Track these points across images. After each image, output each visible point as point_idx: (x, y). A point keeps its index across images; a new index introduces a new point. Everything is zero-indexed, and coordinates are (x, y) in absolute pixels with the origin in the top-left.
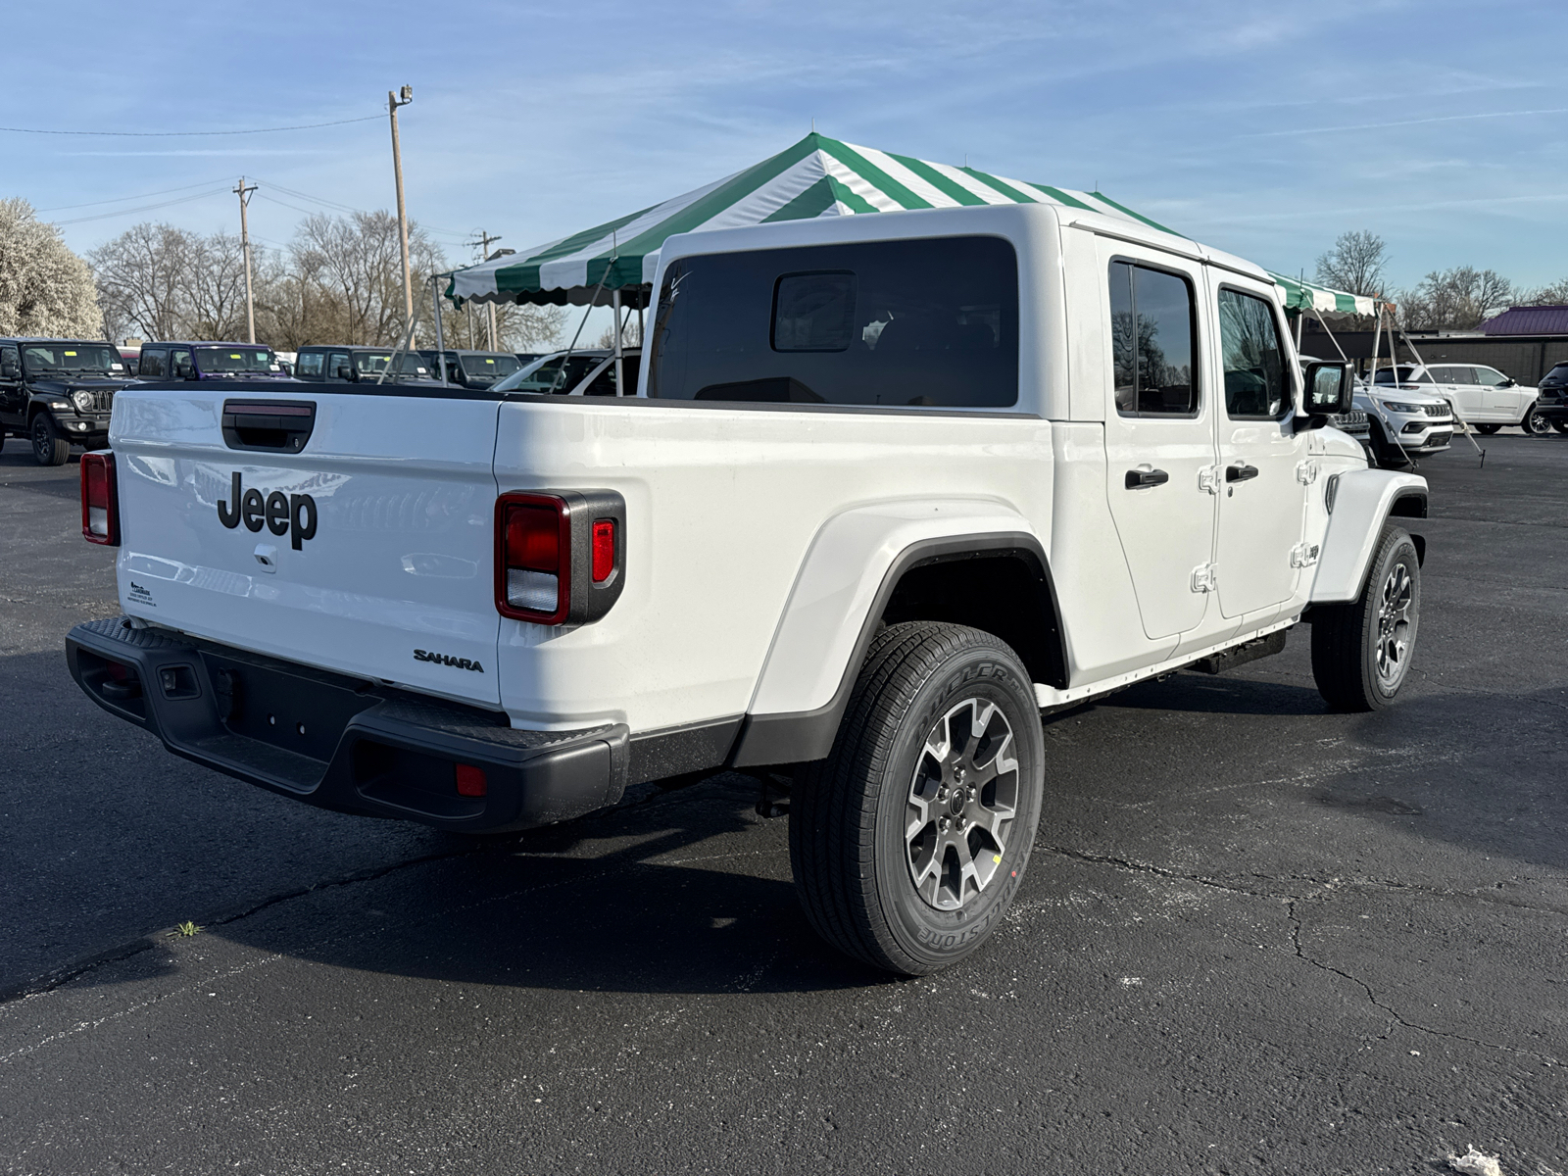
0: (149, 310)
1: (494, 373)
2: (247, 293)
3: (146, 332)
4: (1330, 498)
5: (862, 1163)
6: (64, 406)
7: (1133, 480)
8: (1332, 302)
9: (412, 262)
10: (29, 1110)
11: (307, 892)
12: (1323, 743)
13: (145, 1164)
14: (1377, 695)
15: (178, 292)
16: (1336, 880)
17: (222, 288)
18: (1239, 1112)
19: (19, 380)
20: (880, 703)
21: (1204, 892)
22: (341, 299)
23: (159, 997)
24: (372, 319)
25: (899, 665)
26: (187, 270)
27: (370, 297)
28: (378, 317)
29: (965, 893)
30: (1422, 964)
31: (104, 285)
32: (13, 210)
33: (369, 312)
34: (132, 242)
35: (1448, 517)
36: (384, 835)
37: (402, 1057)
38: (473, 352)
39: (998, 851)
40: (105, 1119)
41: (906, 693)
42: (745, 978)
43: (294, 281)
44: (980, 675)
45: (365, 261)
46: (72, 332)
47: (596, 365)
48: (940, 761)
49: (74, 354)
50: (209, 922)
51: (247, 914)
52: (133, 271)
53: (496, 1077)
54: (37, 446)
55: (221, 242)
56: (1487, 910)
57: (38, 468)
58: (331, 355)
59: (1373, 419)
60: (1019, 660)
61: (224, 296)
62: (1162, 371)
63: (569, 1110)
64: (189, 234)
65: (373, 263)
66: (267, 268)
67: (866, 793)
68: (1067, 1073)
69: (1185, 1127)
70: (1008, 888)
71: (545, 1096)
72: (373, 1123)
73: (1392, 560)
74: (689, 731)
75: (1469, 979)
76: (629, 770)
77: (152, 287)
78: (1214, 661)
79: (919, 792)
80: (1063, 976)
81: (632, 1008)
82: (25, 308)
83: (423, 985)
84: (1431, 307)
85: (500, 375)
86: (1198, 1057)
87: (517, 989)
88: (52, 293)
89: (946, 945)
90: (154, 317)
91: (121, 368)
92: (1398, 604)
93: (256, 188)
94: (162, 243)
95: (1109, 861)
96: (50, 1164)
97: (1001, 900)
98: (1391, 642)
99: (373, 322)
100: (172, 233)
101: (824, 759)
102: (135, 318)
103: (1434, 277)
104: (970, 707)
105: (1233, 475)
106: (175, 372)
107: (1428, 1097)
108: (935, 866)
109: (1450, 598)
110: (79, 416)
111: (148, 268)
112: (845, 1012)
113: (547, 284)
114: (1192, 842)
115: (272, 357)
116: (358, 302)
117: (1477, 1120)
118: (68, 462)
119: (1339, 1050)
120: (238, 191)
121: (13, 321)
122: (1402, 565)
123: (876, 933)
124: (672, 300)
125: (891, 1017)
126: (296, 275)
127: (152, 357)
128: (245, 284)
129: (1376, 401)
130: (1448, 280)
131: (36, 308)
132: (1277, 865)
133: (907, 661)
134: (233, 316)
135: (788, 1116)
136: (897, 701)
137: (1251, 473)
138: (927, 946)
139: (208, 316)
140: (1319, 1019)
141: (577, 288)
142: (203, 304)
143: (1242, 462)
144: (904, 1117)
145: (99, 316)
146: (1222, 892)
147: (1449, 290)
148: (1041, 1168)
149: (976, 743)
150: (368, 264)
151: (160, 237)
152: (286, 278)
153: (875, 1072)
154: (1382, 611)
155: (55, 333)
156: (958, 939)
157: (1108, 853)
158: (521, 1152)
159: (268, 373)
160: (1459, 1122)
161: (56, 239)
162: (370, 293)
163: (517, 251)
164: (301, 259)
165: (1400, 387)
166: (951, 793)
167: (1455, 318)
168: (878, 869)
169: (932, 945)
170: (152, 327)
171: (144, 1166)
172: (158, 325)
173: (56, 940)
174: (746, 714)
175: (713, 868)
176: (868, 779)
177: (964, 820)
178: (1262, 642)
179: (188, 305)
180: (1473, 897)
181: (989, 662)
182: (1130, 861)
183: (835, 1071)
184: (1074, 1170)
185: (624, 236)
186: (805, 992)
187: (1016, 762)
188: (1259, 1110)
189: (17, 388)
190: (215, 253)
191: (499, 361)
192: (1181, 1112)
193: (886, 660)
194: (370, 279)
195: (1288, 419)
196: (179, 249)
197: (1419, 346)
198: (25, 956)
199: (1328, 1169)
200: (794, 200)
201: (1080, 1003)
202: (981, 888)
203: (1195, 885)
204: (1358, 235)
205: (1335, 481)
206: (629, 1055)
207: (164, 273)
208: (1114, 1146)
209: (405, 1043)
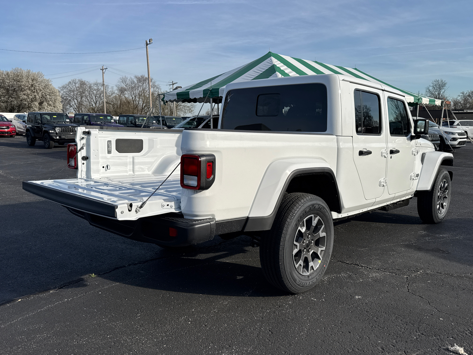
0: (75, 104)
1: (175, 123)
2: (104, 99)
3: (74, 110)
4: (423, 160)
5: (279, 342)
6: (53, 132)
7: (361, 153)
8: (428, 101)
9: (152, 90)
10: (53, 321)
11: (125, 267)
12: (420, 233)
13: (84, 335)
14: (437, 219)
15: (83, 99)
16: (421, 271)
17: (96, 98)
18: (388, 333)
19: (40, 124)
20: (285, 215)
21: (381, 274)
22: (131, 101)
23: (86, 293)
24: (140, 107)
25: (291, 204)
26: (86, 92)
27: (139, 100)
28: (141, 106)
29: (310, 271)
30: (445, 295)
31: (63, 97)
32: (38, 75)
33: (139, 105)
34: (71, 84)
35: (464, 167)
36: (146, 252)
37: (152, 310)
38: (169, 117)
39: (320, 259)
40: (73, 324)
41: (293, 212)
42: (247, 293)
43: (117, 96)
44: (315, 208)
45: (138, 90)
46: (54, 110)
47: (205, 120)
48: (303, 232)
49: (56, 117)
50: (99, 274)
51: (109, 272)
52: (71, 93)
53: (178, 316)
54: (45, 143)
55: (96, 84)
56: (466, 281)
57: (45, 149)
58: (129, 117)
59: (441, 137)
60: (326, 204)
61: (97, 100)
62: (372, 122)
63: (198, 326)
64: (87, 82)
65: (140, 90)
66: (110, 92)
67: (281, 240)
68: (338, 321)
69: (372, 337)
70: (323, 270)
71: (191, 322)
72: (145, 327)
73: (442, 178)
74: (232, 221)
75: (459, 299)
76: (216, 230)
77: (76, 97)
78: (387, 207)
79: (297, 241)
80: (339, 295)
81: (215, 300)
82: (41, 103)
83: (158, 291)
84: (462, 102)
85: (177, 123)
86: (377, 318)
87: (183, 294)
88: (48, 99)
89: (304, 285)
90: (77, 106)
91: (69, 121)
92: (444, 192)
93: (107, 68)
94: (79, 85)
95: (354, 264)
96: (59, 335)
97: (321, 273)
98: (442, 203)
99: (140, 108)
100: (82, 82)
101: (269, 230)
102: (71, 106)
103: (463, 93)
104: (312, 217)
105: (392, 152)
106: (84, 122)
107: (444, 331)
108: (301, 262)
109: (463, 191)
110: (57, 135)
111: (75, 92)
112: (275, 303)
113: (192, 97)
114: (379, 260)
115: (112, 118)
116: (136, 102)
117: (458, 338)
118: (53, 148)
119: (418, 317)
120: (102, 69)
121: (37, 107)
122: (445, 180)
123: (284, 280)
124: (228, 102)
125: (288, 305)
126: (118, 94)
127: (77, 118)
128: (103, 96)
129: (442, 131)
130: (468, 94)
131: (44, 103)
132: (404, 267)
133: (293, 203)
134: (100, 106)
135: (259, 330)
136: (290, 214)
137: (397, 152)
138: (299, 285)
139: (92, 106)
140: (413, 309)
141: (201, 98)
142: (91, 102)
143: (395, 149)
144: (291, 331)
145: (61, 106)
146: (387, 274)
147: (468, 97)
148: (330, 345)
149: (314, 227)
150: (139, 91)
151: (79, 83)
152: (115, 95)
153: (283, 319)
154: (439, 194)
155: (49, 111)
156: (308, 284)
157: (354, 262)
158: (185, 336)
159: (111, 122)
160: (453, 338)
161: (50, 83)
162: (139, 99)
163: (182, 87)
164: (119, 89)
165: (450, 127)
166: (306, 242)
167: (470, 106)
168: (285, 262)
169: (300, 285)
170: (76, 109)
171: (84, 336)
172: (78, 108)
173: (57, 278)
174: (248, 217)
175: (238, 263)
176: (282, 236)
177: (310, 250)
178: (402, 202)
179: (87, 103)
180: (462, 277)
181: (317, 204)
182: (360, 264)
183: (272, 318)
184: (339, 346)
185: (214, 83)
186: (264, 297)
187: (325, 233)
188: (394, 333)
189: (40, 126)
190: (95, 87)
191: (177, 119)
192: (371, 332)
193: (287, 203)
194: (139, 95)
195: (409, 136)
196: (84, 86)
197: (456, 115)
198: (49, 282)
199: (413, 349)
200: (264, 72)
201: (343, 303)
202: (315, 269)
203: (379, 272)
204: (439, 80)
205: (424, 155)
206: (214, 312)
207: (80, 93)
208: (351, 341)
209: (153, 307)
